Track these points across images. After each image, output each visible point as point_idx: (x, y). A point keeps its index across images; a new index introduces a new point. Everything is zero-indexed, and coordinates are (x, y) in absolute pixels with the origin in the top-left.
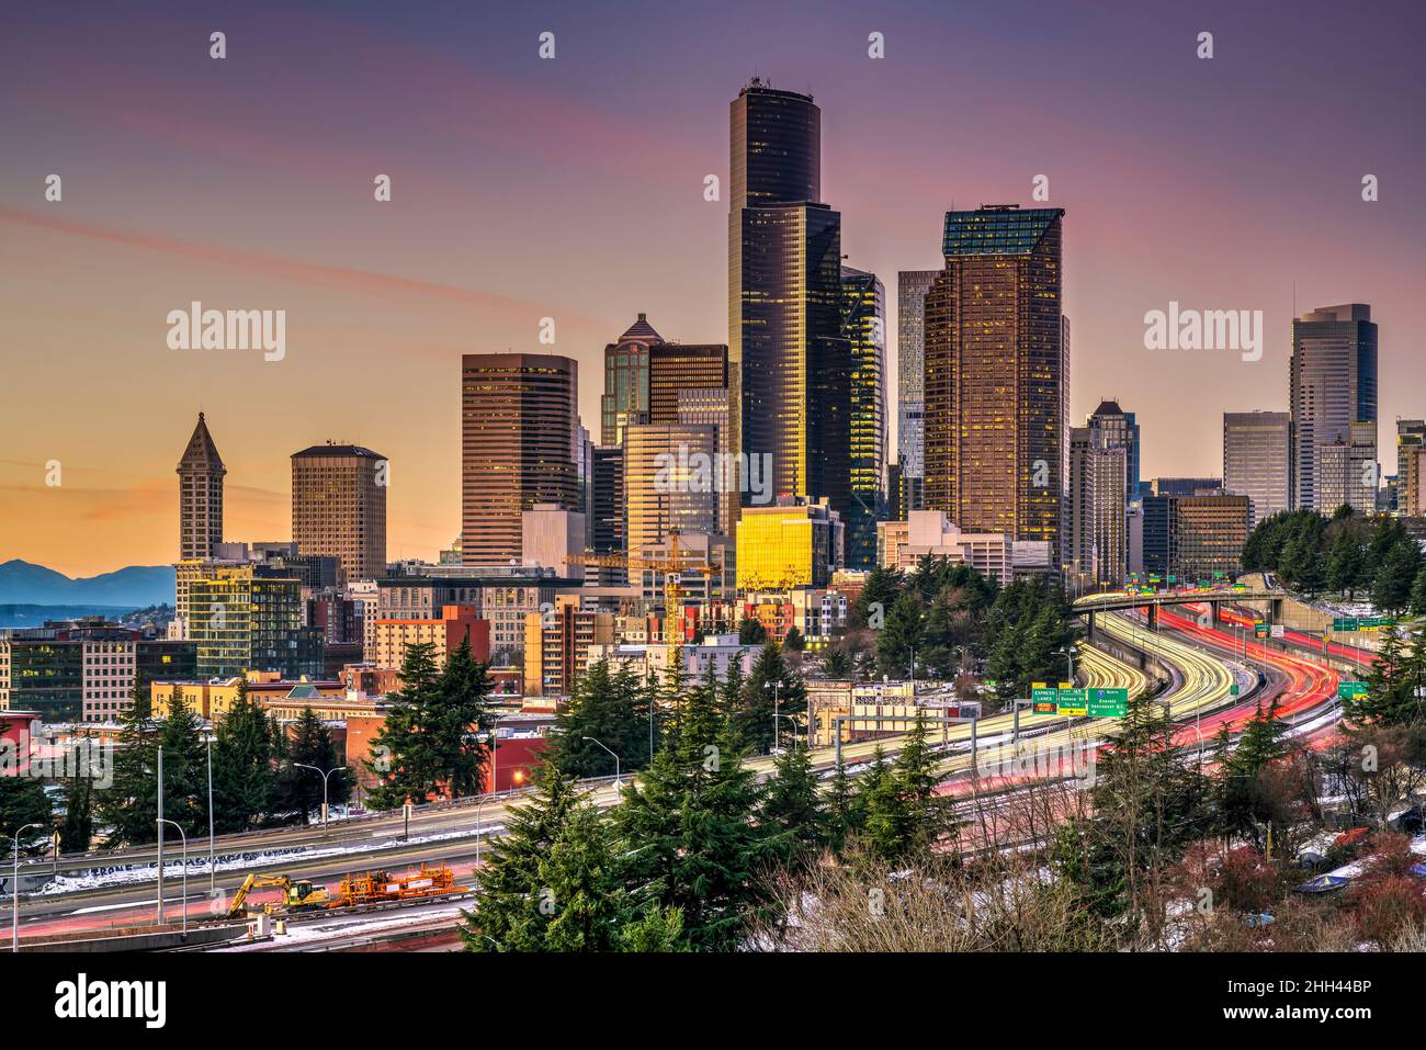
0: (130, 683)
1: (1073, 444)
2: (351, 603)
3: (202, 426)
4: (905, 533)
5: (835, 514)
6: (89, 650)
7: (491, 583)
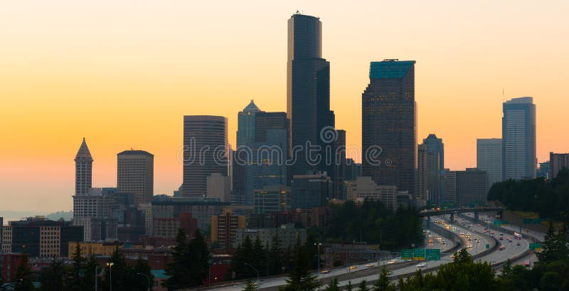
0: (58, 242)
1: (419, 151)
2: (140, 211)
3: (84, 142)
4: (355, 185)
5: (329, 178)
6: (42, 229)
7: (195, 204)
